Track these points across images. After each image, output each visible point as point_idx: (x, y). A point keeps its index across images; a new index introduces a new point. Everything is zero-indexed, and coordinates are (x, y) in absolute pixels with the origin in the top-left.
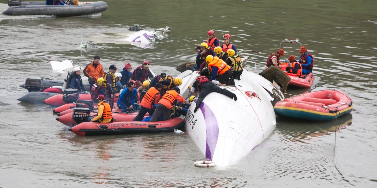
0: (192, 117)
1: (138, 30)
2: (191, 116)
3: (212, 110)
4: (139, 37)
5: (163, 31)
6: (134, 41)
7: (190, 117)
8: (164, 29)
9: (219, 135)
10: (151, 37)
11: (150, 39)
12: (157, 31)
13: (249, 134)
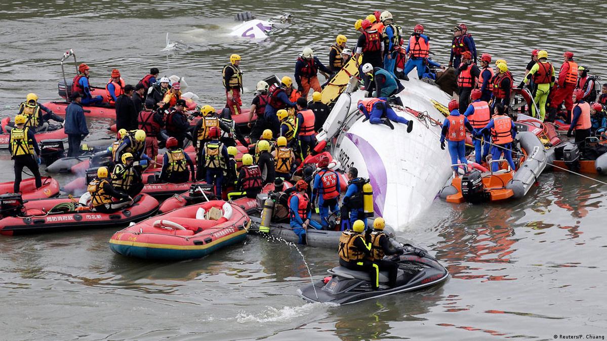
0: (347, 159)
1: (248, 19)
2: (345, 157)
3: (374, 147)
4: (252, 29)
5: (282, 20)
6: (244, 35)
7: (343, 159)
8: (283, 17)
9: (388, 182)
10: (268, 28)
11: (266, 32)
12: (274, 19)
13: (429, 174)
